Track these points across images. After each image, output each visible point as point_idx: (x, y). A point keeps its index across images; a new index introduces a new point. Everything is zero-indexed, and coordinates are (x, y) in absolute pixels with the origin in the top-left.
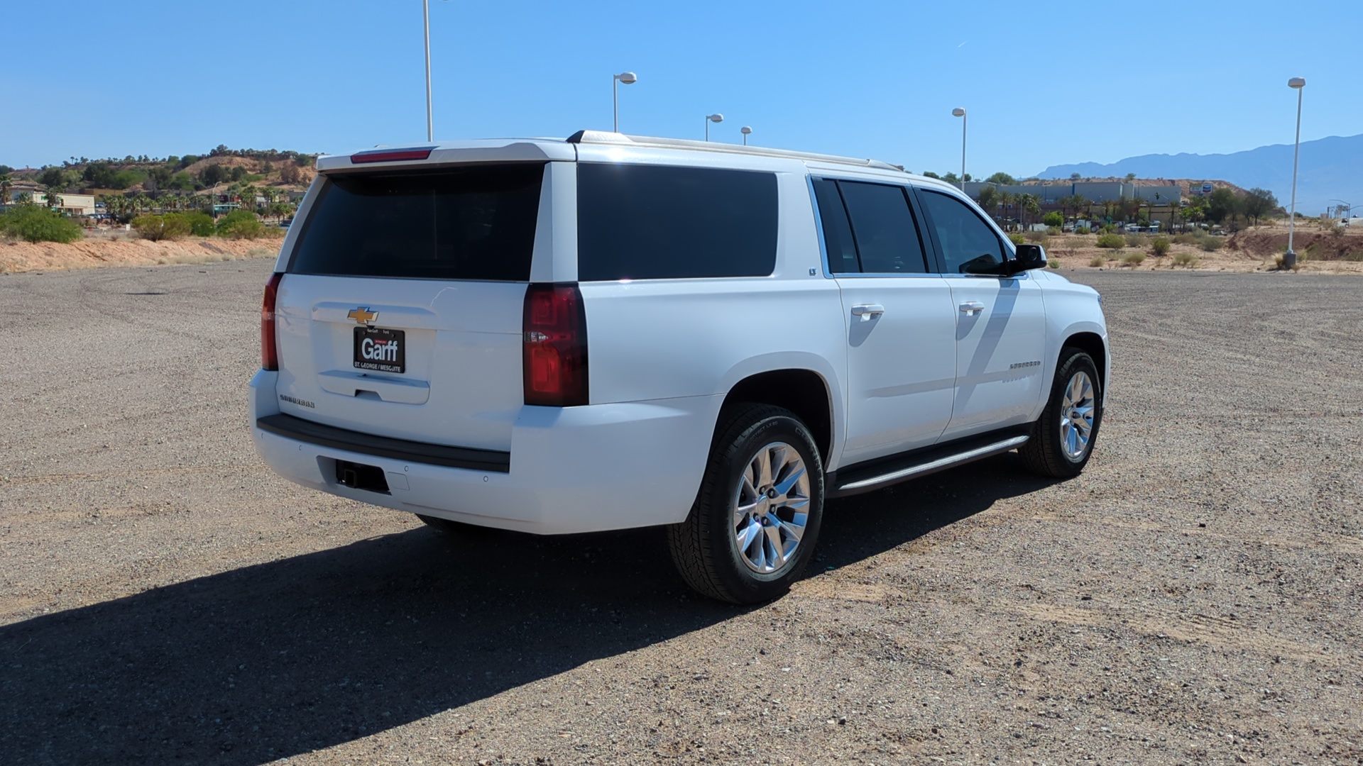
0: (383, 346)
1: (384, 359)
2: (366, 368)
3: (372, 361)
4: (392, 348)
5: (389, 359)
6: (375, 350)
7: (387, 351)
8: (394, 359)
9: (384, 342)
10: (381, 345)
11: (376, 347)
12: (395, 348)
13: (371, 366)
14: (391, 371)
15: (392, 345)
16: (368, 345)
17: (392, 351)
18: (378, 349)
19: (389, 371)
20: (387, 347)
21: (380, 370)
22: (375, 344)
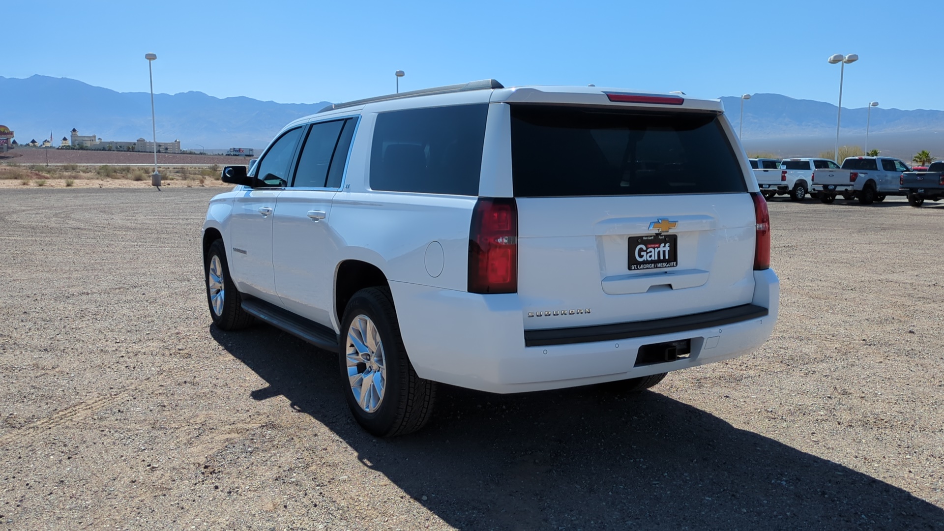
0: (656, 249)
1: (656, 258)
2: (644, 269)
3: (645, 262)
4: (664, 249)
5: (662, 258)
6: (647, 253)
7: (659, 252)
8: (667, 257)
9: (657, 246)
10: (654, 248)
11: (648, 251)
12: (667, 249)
13: (647, 266)
14: (668, 267)
15: (664, 246)
16: (641, 250)
17: (664, 252)
18: (651, 252)
19: (665, 267)
20: (659, 249)
21: (657, 267)
22: (647, 249)
